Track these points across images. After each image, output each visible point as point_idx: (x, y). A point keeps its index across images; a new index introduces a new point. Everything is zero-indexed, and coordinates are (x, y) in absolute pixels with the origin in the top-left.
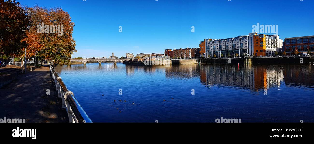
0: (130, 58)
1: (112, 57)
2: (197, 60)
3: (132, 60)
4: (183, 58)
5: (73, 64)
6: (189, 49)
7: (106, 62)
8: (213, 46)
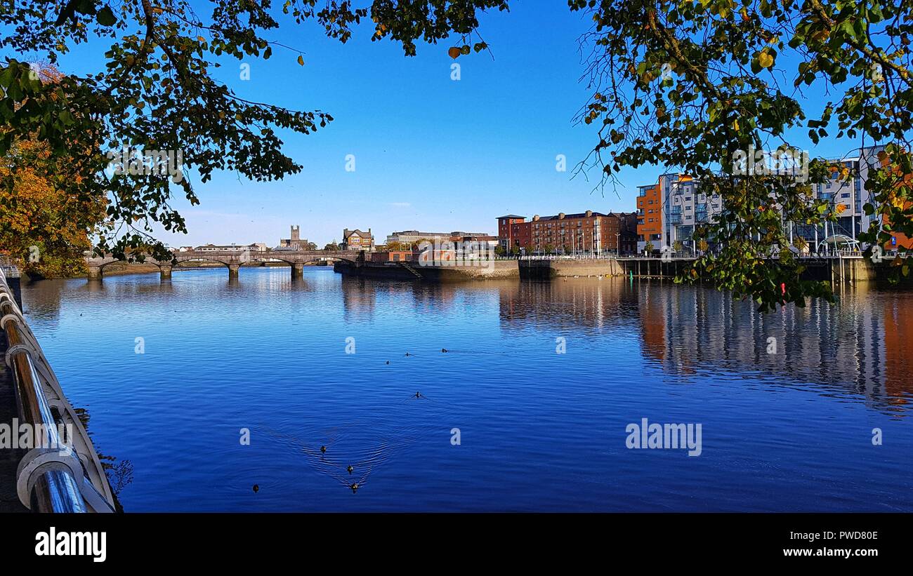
0: (360, 249)
1: (292, 244)
2: (622, 264)
3: (368, 257)
4: (568, 253)
5: (116, 275)
6: (595, 215)
7: (263, 264)
8: (696, 203)
